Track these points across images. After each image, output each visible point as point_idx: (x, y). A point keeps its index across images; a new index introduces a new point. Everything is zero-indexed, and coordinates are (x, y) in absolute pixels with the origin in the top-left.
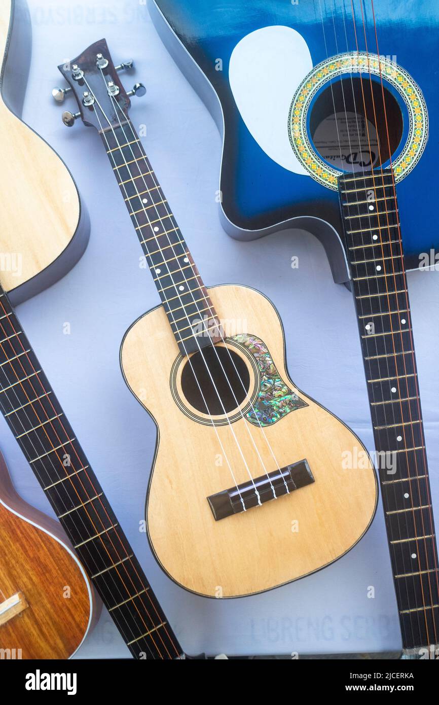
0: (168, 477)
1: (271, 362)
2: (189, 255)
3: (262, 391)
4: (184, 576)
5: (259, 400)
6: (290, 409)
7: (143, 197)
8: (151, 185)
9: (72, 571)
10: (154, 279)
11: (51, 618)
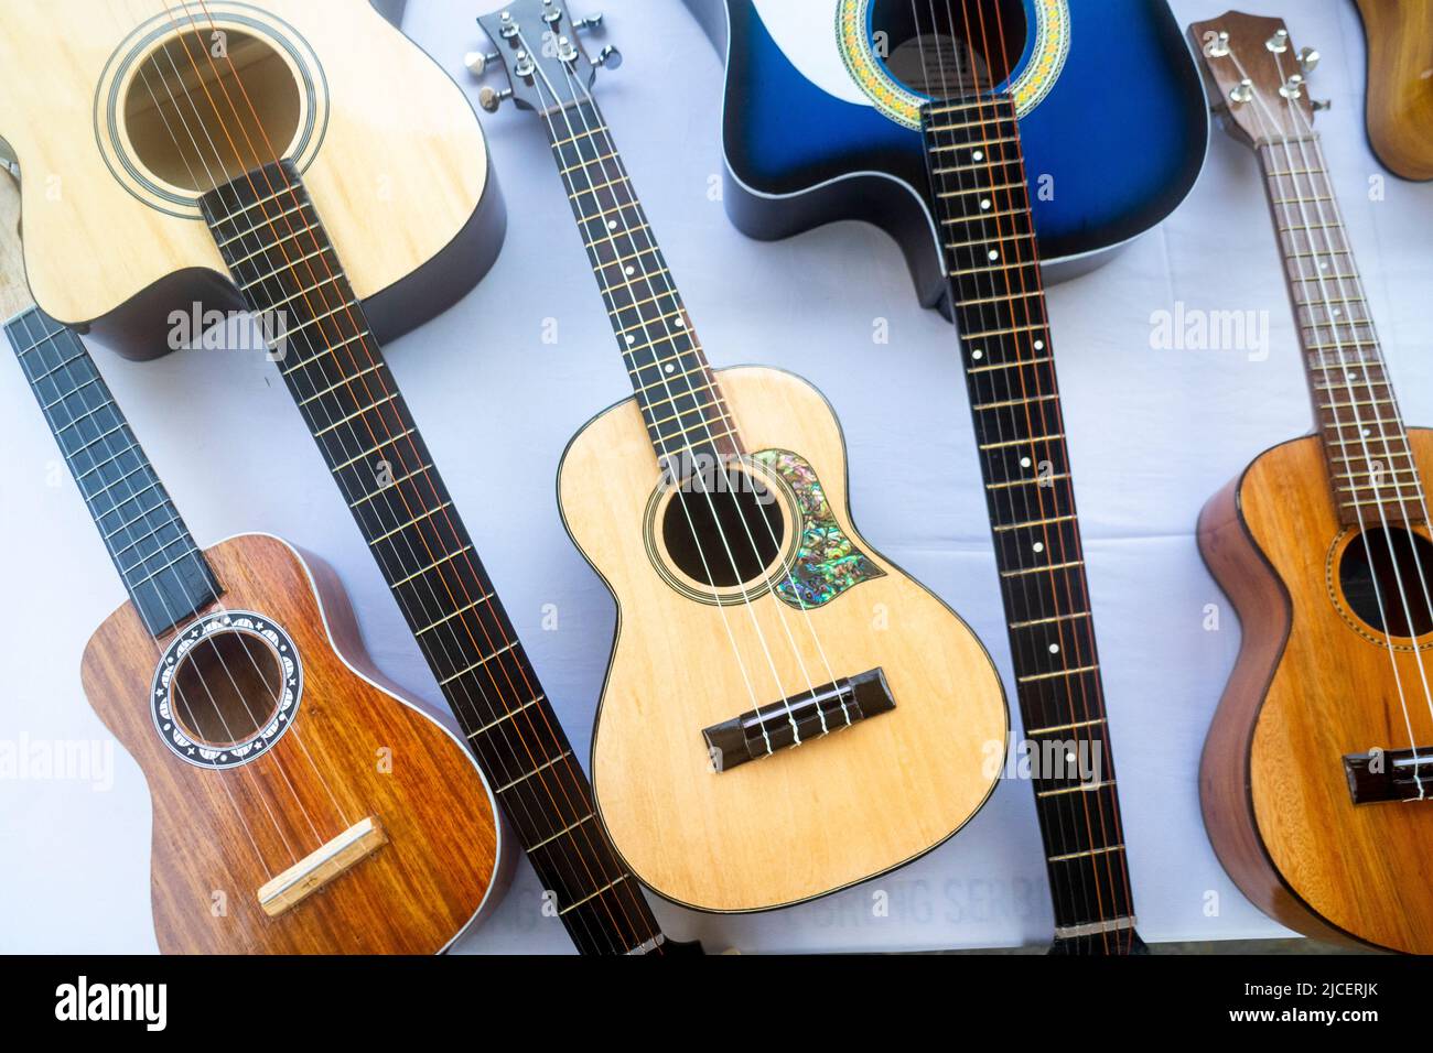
0: (634, 693)
1: (821, 498)
2: (684, 314)
3: (806, 547)
4: (657, 870)
5: (800, 562)
6: (854, 579)
7: (609, 218)
8: (624, 199)
9: (466, 779)
10: (622, 351)
11: (427, 863)
